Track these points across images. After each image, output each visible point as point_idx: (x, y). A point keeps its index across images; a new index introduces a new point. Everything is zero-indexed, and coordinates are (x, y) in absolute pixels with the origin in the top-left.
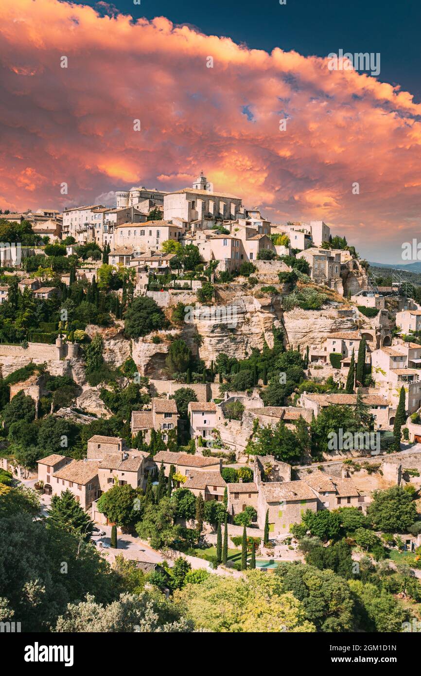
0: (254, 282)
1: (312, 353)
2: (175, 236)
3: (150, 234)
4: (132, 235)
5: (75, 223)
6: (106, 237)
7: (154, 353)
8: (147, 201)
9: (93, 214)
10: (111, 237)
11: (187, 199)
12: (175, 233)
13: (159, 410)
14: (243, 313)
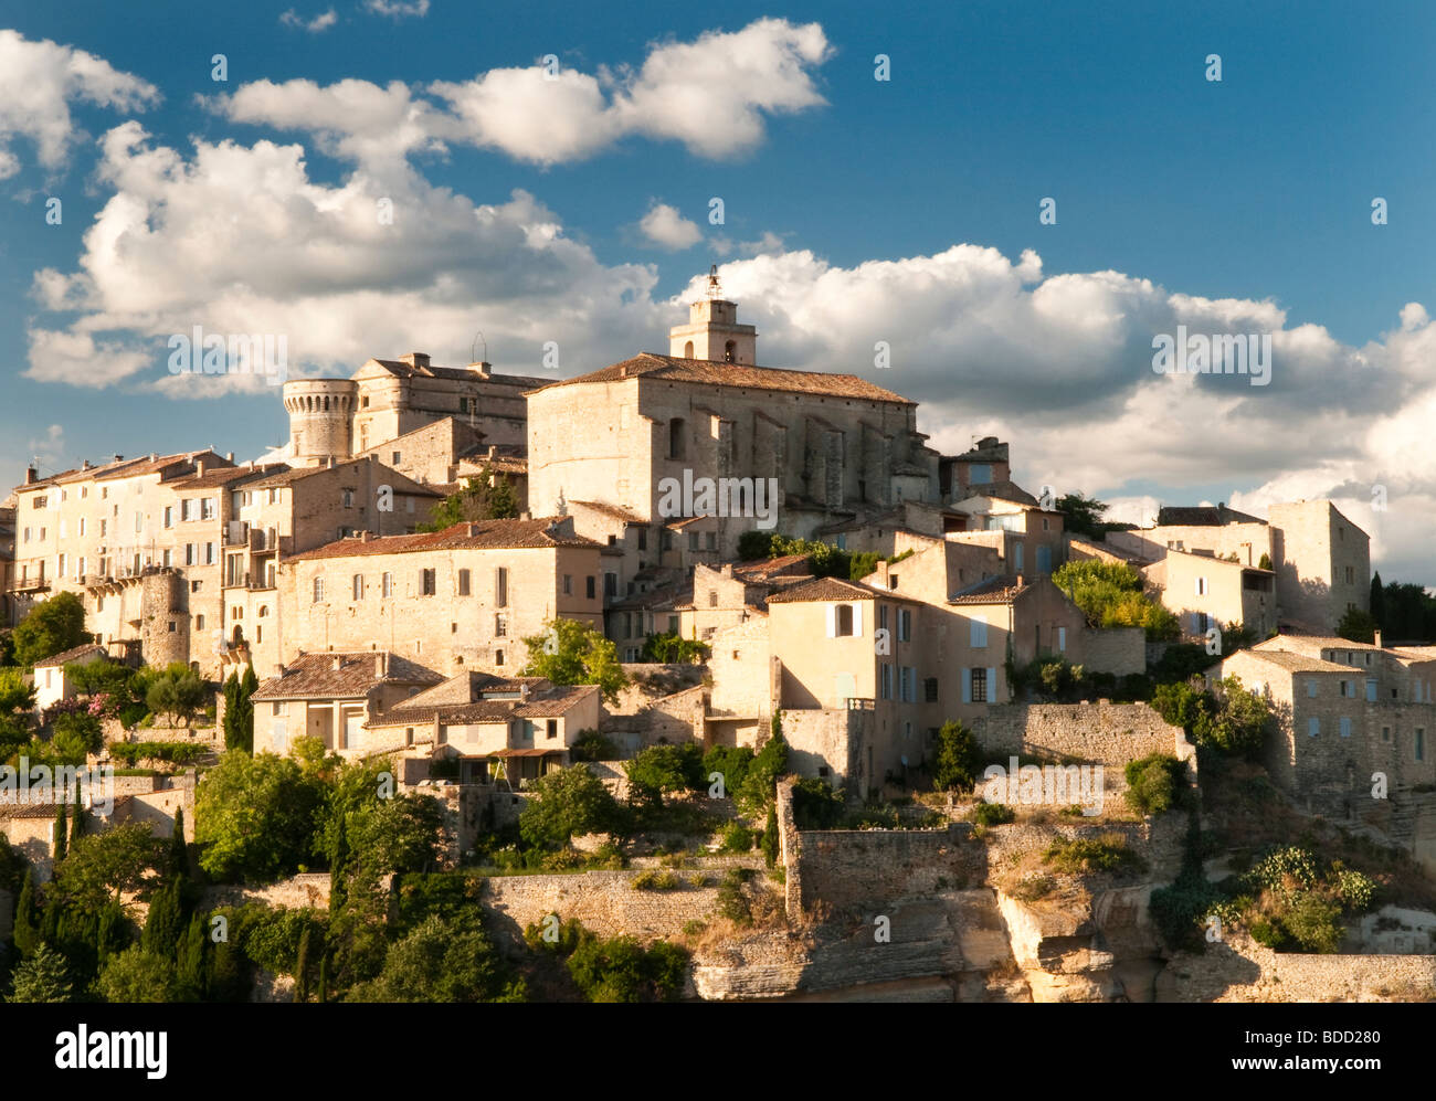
2: (591, 594)
3: (465, 588)
4: (373, 595)
6: (238, 613)
8: (444, 430)
9: (171, 495)
10: (263, 612)
11: (645, 408)
12: (591, 581)
14: (945, 977)
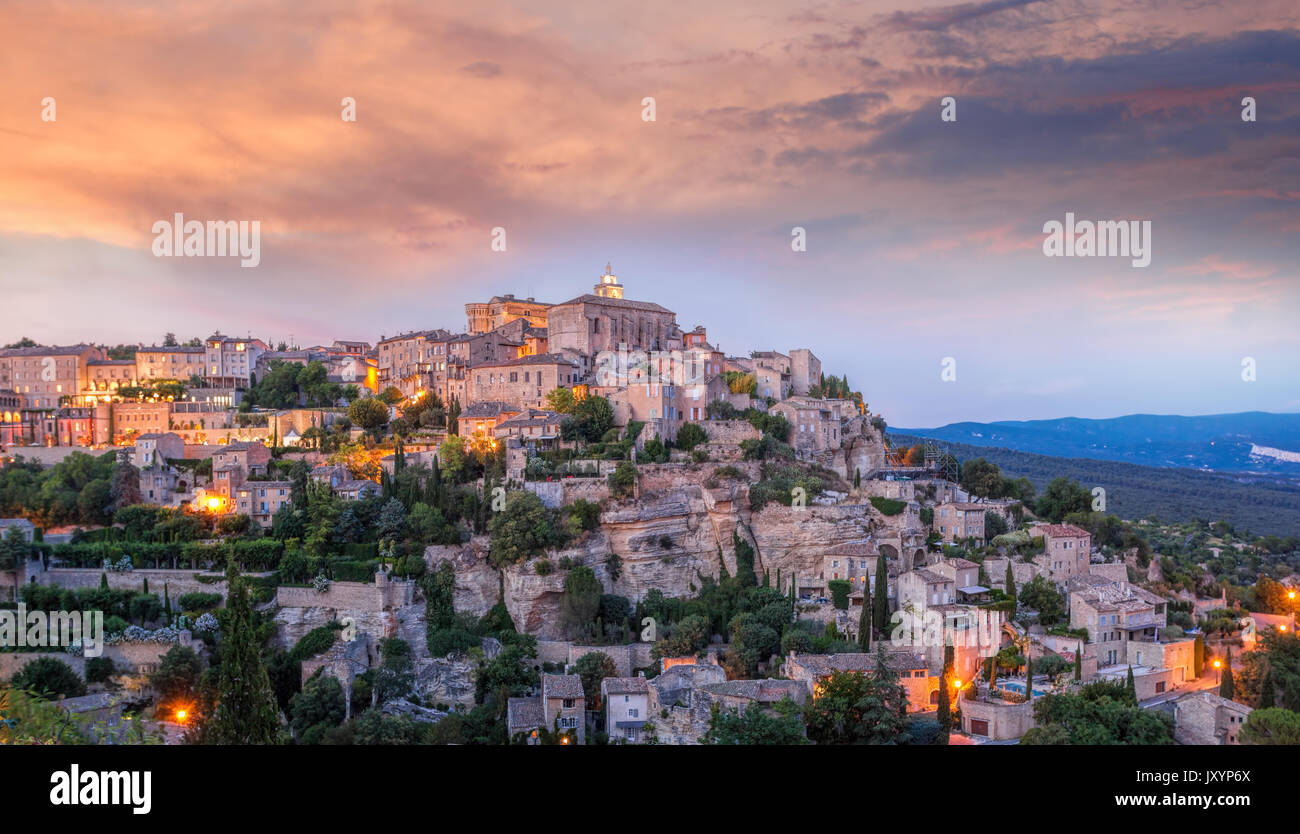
0: (702, 458)
1: (802, 583)
3: (527, 379)
4: (497, 380)
5: (399, 363)
6: (453, 387)
7: (540, 593)
8: (519, 322)
9: (429, 346)
10: (461, 387)
11: (585, 314)
13: (553, 694)
14: (685, 515)
